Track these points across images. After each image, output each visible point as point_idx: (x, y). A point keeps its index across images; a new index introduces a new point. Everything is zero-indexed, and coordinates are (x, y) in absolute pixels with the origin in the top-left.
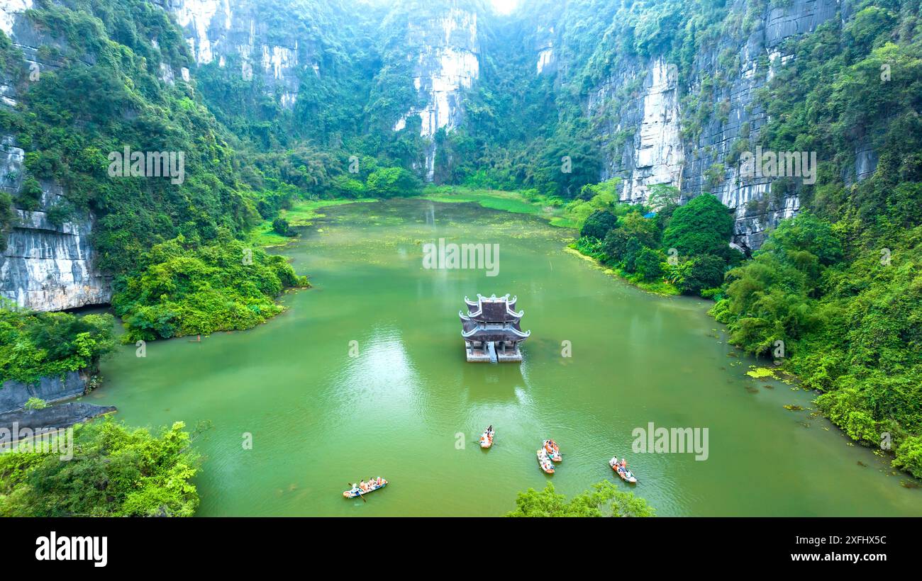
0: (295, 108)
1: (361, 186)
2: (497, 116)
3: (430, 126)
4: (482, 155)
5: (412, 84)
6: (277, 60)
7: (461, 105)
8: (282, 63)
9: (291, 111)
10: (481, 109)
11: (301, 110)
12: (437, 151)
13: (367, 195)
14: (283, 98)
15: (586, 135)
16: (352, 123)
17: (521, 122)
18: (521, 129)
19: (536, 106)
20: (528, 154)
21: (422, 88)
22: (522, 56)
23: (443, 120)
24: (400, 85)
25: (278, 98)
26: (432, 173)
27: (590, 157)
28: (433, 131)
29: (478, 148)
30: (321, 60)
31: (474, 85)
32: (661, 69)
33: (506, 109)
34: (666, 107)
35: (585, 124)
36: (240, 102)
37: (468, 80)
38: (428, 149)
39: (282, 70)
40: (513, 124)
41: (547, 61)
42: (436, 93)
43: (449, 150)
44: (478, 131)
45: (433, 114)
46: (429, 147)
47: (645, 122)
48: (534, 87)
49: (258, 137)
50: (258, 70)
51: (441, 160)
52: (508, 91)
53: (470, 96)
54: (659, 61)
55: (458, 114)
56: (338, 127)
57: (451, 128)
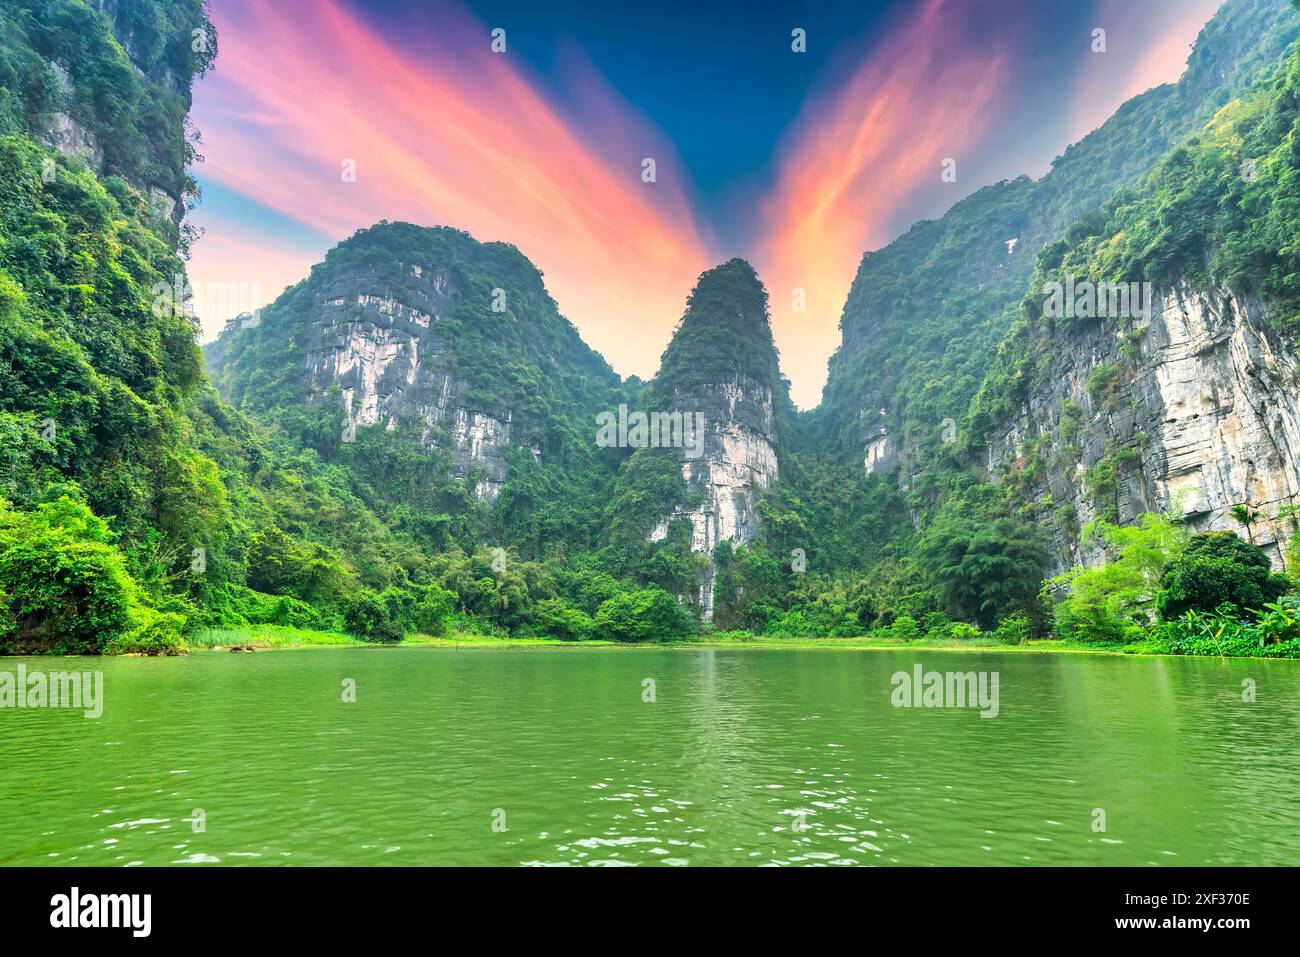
0: (496, 504)
1: (587, 622)
2: (811, 531)
3: (707, 538)
4: (792, 588)
5: (678, 472)
6: (478, 434)
7: (754, 510)
8: (484, 439)
9: (489, 507)
10: (786, 517)
11: (504, 506)
12: (718, 578)
13: (596, 635)
14: (479, 487)
15: (998, 509)
16: (583, 532)
17: (850, 542)
18: (853, 551)
19: (872, 516)
20: (872, 582)
21: (693, 479)
22: (840, 454)
23: (728, 531)
24: (660, 472)
25: (472, 486)
26: (710, 613)
27: (1021, 543)
28: (712, 544)
29: (784, 578)
30: (545, 440)
31: (772, 486)
32: (1183, 309)
33: (823, 522)
34: (1213, 383)
35: (989, 493)
36: (408, 482)
37: (764, 477)
38: (704, 573)
39: (483, 448)
40: (838, 544)
41: (881, 454)
42: (715, 487)
43: (738, 576)
44: (784, 551)
45: (711, 519)
46: (704, 569)
47: (1169, 418)
48: (866, 491)
49: (427, 538)
50: (446, 442)
51: (725, 596)
52: (825, 498)
53: (769, 497)
54: (1173, 296)
55: (750, 523)
56: (560, 536)
57: (739, 544)
